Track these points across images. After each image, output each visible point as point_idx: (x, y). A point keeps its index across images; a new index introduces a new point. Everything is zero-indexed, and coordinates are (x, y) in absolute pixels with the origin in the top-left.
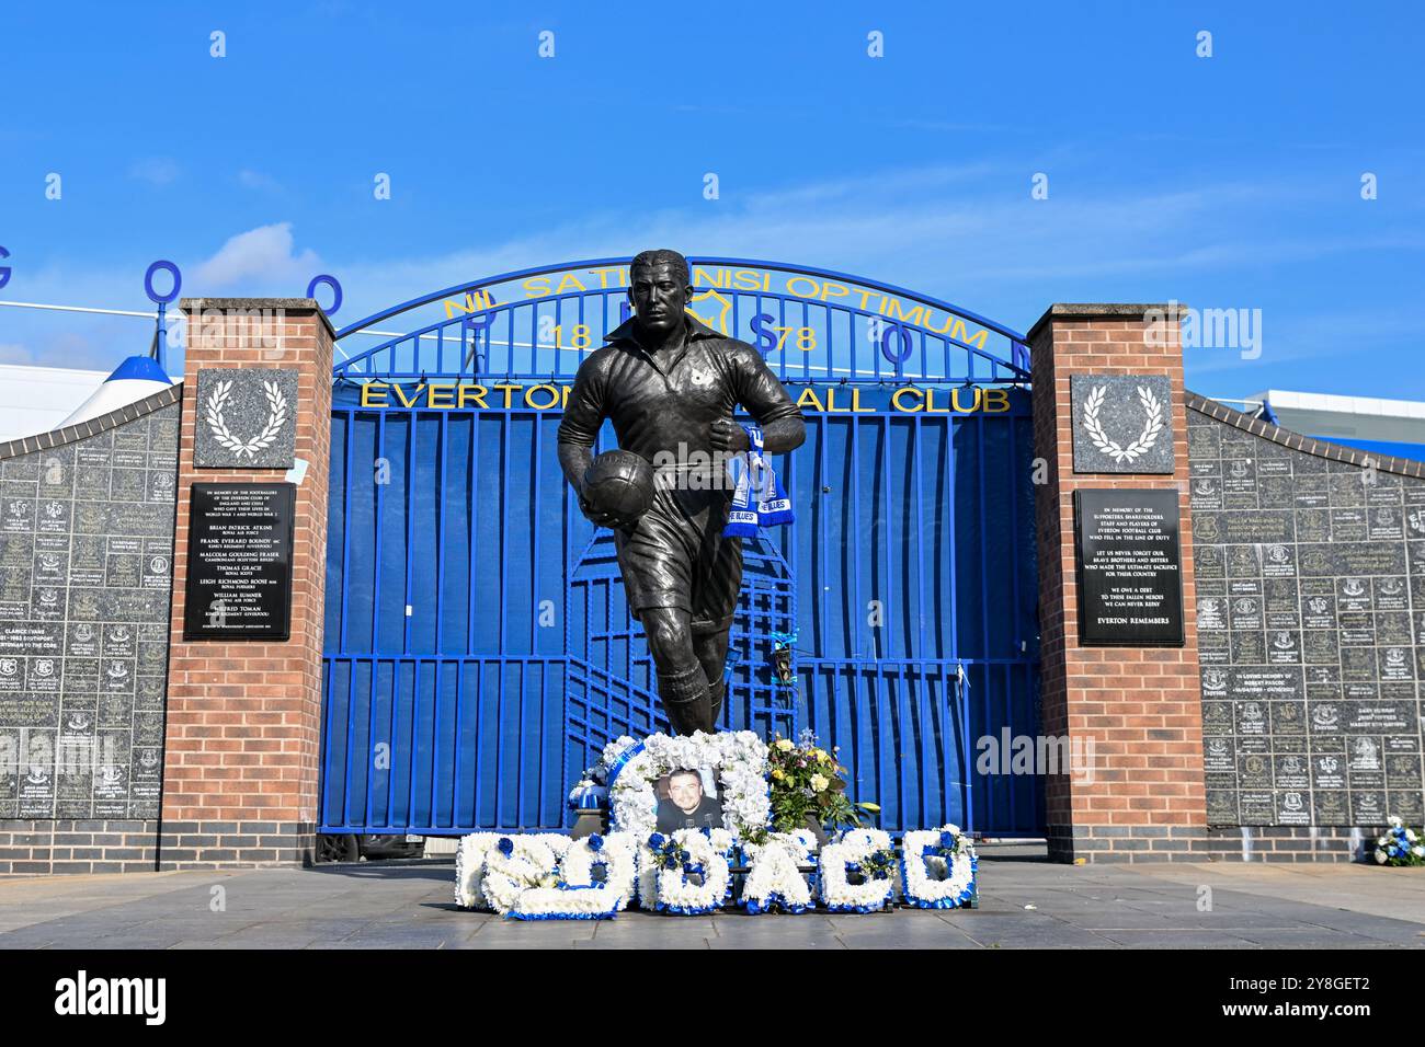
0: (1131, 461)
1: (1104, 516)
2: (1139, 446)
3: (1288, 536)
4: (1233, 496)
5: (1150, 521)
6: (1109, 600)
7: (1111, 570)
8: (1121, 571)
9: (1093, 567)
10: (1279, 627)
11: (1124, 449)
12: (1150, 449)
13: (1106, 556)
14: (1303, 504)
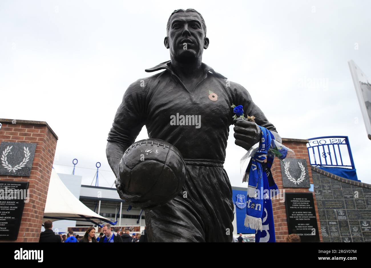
0: (299, 184)
1: (294, 201)
2: (300, 179)
3: (343, 207)
4: (326, 195)
5: (306, 202)
6: (298, 228)
7: (297, 218)
8: (300, 218)
9: (292, 217)
10: (345, 236)
11: (296, 180)
12: (303, 180)
13: (295, 213)
14: (346, 198)
